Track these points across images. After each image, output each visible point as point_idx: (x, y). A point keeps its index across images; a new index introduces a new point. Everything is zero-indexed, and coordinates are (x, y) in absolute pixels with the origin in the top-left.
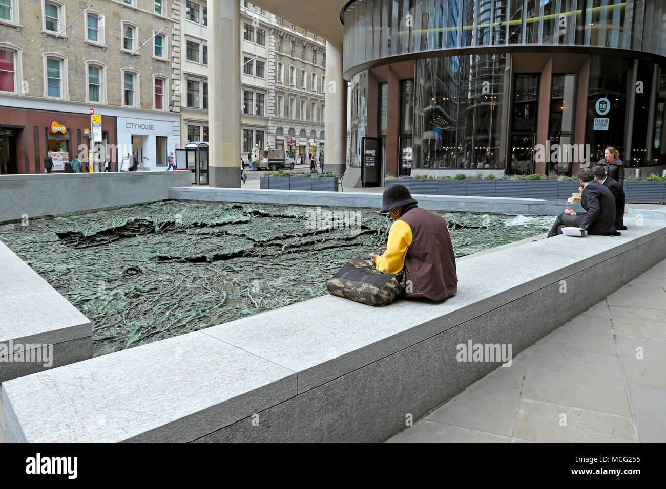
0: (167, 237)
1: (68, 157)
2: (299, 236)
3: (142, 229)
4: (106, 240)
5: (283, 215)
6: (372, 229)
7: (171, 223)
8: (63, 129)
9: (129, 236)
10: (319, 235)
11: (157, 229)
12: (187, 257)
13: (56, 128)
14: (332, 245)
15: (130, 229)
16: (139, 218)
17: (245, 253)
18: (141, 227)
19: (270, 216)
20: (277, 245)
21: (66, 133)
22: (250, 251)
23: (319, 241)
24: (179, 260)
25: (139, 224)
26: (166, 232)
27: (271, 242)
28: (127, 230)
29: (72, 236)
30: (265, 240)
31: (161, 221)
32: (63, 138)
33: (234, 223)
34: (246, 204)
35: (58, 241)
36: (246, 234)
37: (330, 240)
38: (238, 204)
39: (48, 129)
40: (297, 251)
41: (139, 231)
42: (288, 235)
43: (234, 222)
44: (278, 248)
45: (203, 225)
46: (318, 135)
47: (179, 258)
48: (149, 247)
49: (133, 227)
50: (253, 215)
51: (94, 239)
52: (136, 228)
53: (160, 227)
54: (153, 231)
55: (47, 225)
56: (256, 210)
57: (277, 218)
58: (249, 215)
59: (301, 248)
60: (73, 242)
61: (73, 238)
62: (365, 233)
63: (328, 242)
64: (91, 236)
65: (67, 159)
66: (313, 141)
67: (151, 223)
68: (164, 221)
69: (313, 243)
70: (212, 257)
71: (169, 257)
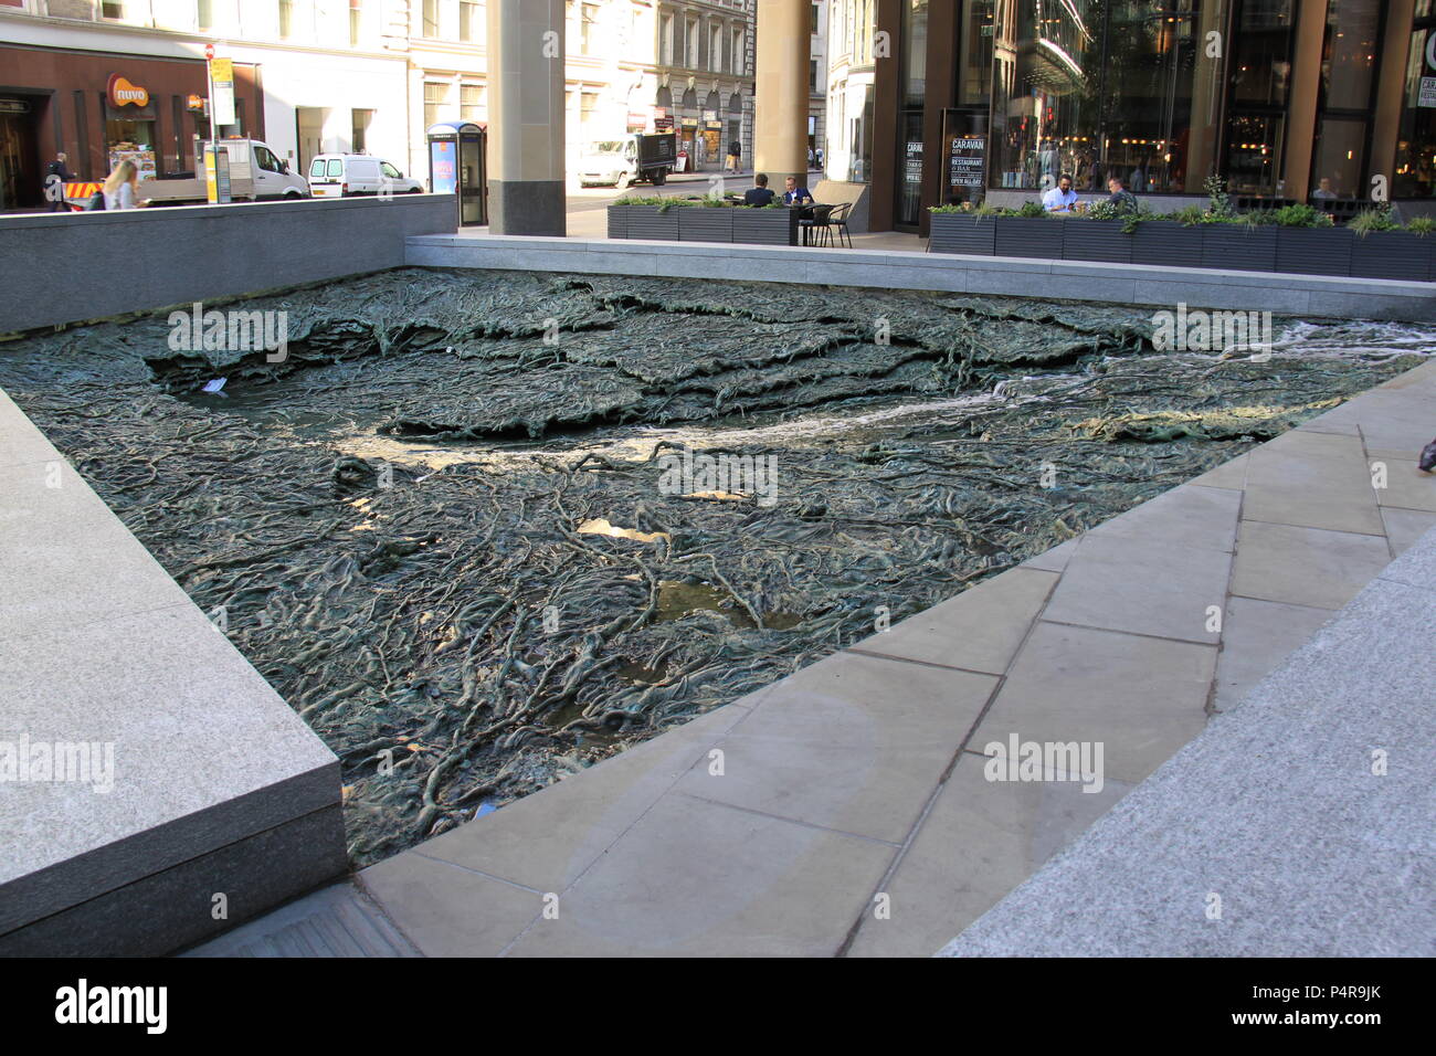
0: (412, 365)
1: (153, 163)
2: (752, 366)
3: (348, 346)
4: (264, 376)
5: (699, 308)
6: (933, 346)
7: (418, 329)
8: (139, 96)
9: (319, 365)
10: (803, 363)
11: (385, 343)
12: (476, 425)
13: (125, 93)
14: (841, 391)
15: (320, 347)
16: (340, 317)
17: (623, 413)
18: (345, 340)
19: (664, 310)
20: (701, 391)
21: (148, 105)
22: (636, 410)
23: (806, 380)
24: (457, 434)
25: (341, 333)
26: (405, 351)
27: (686, 384)
28: (311, 349)
29: (183, 366)
30: (670, 376)
31: (394, 325)
32: (143, 117)
33: (577, 330)
34: (598, 279)
35: (153, 381)
36: (618, 361)
37: (833, 376)
38: (577, 280)
39: (105, 98)
40: (755, 406)
41: (341, 351)
42: (726, 362)
43: (576, 325)
44: (704, 398)
45: (500, 335)
46: (724, 103)
47: (457, 428)
48: (373, 395)
49: (326, 341)
50: (619, 306)
51: (236, 372)
52: (334, 342)
53: (390, 340)
54: (375, 350)
55: (124, 340)
56: (627, 293)
57: (683, 316)
58: (610, 307)
59: (764, 401)
60: (186, 382)
61: (186, 371)
62: (917, 358)
63: (827, 382)
64: (230, 367)
65: (152, 166)
66: (714, 118)
67: (370, 329)
68: (400, 325)
69: (791, 385)
70: (543, 425)
71: (429, 424)
